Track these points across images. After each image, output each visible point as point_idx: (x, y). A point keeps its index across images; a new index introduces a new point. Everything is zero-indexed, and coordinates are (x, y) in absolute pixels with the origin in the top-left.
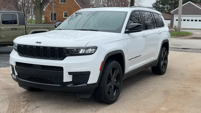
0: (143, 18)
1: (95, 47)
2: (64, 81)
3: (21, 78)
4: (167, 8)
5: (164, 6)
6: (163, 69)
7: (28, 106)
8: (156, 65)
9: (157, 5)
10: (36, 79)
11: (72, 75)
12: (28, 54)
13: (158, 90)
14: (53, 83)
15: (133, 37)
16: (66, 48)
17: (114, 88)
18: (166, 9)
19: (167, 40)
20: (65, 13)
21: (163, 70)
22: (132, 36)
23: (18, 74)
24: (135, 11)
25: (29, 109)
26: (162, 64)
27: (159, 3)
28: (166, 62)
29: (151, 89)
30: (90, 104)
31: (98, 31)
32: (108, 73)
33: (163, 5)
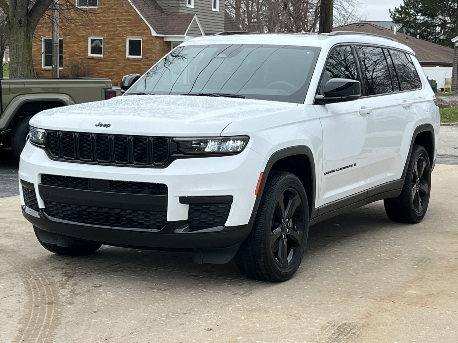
0: (360, 62)
1: (244, 137)
2: (167, 221)
3: (53, 216)
4: (443, 25)
5: (433, 18)
6: (417, 206)
7: (75, 284)
8: (397, 193)
9: (408, 14)
10: (96, 216)
11: (188, 206)
12: (75, 154)
13: (399, 256)
14: (142, 225)
15: (336, 115)
16: (175, 139)
17: (287, 242)
18: (438, 29)
19: (430, 126)
20: (93, 41)
21: (416, 210)
22: (333, 112)
23: (45, 205)
24: (340, 45)
25: (78, 290)
26: (413, 193)
27: (415, 7)
28: (425, 187)
29: (382, 255)
30: (226, 282)
31: (244, 98)
32: (276, 202)
33: (429, 16)
